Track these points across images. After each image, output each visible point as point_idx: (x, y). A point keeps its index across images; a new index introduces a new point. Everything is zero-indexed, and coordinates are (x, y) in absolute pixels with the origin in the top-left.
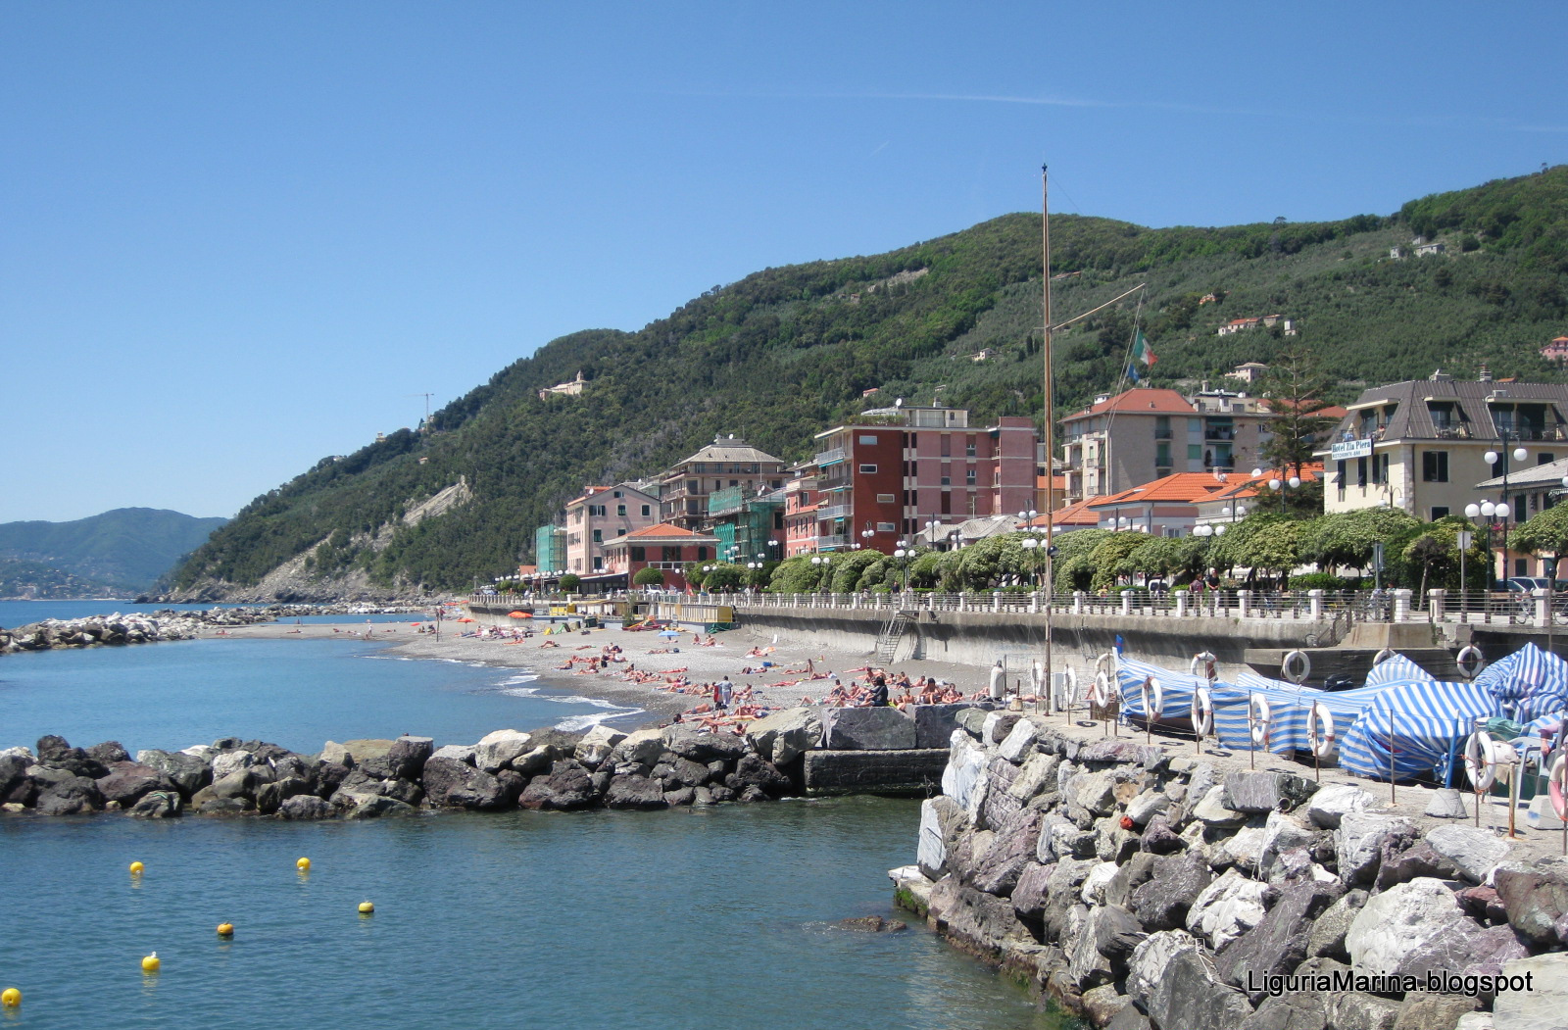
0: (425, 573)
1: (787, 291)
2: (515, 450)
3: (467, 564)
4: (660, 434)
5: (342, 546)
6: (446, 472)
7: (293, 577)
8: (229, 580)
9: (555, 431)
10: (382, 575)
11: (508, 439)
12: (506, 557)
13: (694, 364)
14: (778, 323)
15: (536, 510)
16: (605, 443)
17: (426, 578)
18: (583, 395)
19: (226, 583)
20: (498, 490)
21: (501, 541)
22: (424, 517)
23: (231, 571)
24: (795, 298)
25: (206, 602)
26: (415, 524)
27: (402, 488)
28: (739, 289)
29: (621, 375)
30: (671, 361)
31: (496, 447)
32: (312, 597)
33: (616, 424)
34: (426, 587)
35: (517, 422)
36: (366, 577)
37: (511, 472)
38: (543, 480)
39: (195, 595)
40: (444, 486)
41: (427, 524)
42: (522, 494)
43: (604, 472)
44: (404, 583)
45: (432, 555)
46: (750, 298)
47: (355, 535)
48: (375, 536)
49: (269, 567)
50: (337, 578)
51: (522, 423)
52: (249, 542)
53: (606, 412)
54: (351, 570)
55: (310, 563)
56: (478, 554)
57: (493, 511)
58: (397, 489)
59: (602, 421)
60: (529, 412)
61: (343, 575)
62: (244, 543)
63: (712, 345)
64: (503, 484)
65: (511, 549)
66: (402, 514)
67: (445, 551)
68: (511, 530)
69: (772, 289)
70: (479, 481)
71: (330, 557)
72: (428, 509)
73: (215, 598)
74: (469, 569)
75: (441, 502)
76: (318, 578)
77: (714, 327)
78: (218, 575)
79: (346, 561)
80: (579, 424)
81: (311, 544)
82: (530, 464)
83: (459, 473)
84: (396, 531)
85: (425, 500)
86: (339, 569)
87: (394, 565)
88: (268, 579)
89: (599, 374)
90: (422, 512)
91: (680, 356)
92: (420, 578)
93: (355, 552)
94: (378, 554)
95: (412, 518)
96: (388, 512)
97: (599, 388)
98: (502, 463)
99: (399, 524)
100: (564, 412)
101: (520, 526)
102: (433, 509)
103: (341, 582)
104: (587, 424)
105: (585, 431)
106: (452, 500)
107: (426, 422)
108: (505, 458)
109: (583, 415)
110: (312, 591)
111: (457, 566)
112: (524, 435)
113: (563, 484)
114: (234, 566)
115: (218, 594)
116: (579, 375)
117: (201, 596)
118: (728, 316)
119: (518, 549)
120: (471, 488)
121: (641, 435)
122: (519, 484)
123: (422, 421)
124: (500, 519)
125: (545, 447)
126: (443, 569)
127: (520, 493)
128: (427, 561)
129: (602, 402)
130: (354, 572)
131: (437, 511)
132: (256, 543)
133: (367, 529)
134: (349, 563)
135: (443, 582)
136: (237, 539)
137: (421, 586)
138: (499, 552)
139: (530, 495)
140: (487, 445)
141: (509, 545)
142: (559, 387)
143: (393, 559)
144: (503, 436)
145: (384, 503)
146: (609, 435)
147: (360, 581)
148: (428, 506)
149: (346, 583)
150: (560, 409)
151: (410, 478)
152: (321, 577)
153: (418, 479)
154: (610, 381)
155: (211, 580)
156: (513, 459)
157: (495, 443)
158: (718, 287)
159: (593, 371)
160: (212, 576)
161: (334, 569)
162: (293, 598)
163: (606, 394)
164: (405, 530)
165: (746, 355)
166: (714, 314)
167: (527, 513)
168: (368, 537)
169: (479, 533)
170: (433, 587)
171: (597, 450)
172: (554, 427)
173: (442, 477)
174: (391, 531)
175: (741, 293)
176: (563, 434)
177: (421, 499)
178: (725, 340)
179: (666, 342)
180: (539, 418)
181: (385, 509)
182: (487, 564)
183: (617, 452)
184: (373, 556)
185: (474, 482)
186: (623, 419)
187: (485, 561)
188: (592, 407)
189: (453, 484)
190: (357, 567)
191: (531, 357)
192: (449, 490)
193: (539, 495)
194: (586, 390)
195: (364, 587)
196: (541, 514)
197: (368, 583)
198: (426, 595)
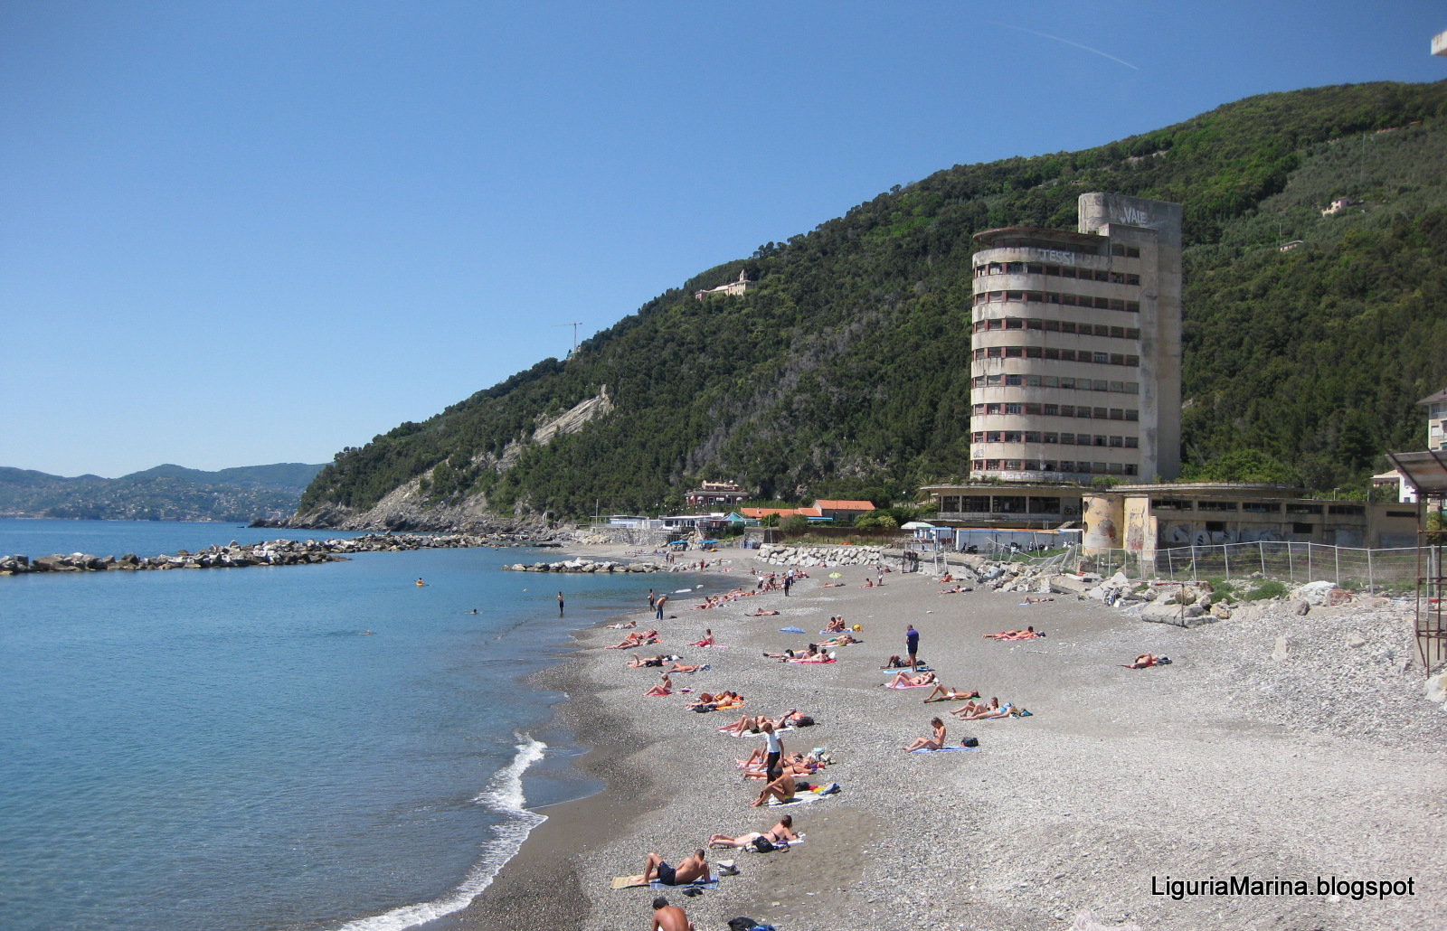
0: (550, 499)
1: (985, 185)
2: (666, 354)
3: (602, 488)
4: (854, 326)
5: (461, 467)
6: (585, 383)
7: (406, 501)
8: (348, 505)
9: (715, 333)
10: (501, 501)
11: (659, 342)
12: (654, 480)
13: (882, 258)
14: (985, 211)
15: (693, 421)
16: (779, 343)
17: (551, 506)
18: (746, 294)
19: (343, 507)
20: (645, 399)
21: (648, 458)
22: (556, 435)
23: (350, 495)
24: (994, 192)
25: (322, 527)
26: (546, 442)
27: (534, 401)
28: (925, 185)
29: (792, 274)
30: (851, 257)
31: (644, 351)
32: (425, 525)
33: (792, 322)
34: (550, 516)
35: (669, 324)
36: (484, 503)
37: (661, 377)
38: (701, 387)
39: (310, 521)
40: (581, 398)
41: (559, 440)
42: (674, 403)
43: (782, 375)
44: (526, 511)
45: (560, 477)
46: (940, 193)
47: (477, 455)
48: (499, 456)
49: (385, 491)
50: (454, 503)
51: (674, 325)
52: (372, 464)
53: (777, 311)
54: (470, 494)
55: (425, 485)
56: (616, 476)
57: (638, 423)
58: (528, 402)
59: (772, 321)
60: (683, 313)
61: (460, 500)
62: (367, 464)
63: (904, 237)
64: (652, 392)
65: (659, 470)
66: (532, 430)
67: (576, 472)
68: (661, 446)
69: (966, 183)
70: (621, 390)
71: (447, 480)
72: (562, 425)
73: (332, 524)
74: (605, 494)
75: (576, 417)
76: (433, 503)
77: (900, 221)
78: (337, 499)
79: (466, 484)
80: (744, 323)
81: (430, 465)
82: (685, 368)
83: (599, 383)
84: (524, 449)
85: (559, 415)
86: (456, 493)
87: (516, 490)
88: (381, 504)
89: (766, 274)
90: (554, 429)
91: (863, 251)
92: (545, 505)
93: (475, 473)
94: (502, 476)
95: (543, 435)
96: (516, 428)
97: (766, 287)
98: (649, 369)
99: (527, 443)
100: (725, 313)
101: (673, 440)
102: (568, 425)
103: (458, 509)
104: (754, 324)
105: (752, 332)
106: (590, 415)
107: (573, 352)
108: (653, 364)
109: (747, 315)
110: (424, 518)
111: (591, 490)
112: (677, 338)
113: (727, 390)
114: (353, 488)
115: (335, 520)
116: (742, 274)
117: (317, 521)
118: (917, 210)
119: (668, 470)
120: (612, 399)
121: (828, 330)
122: (670, 392)
123: (570, 351)
124: (646, 433)
125: (703, 349)
126: (573, 494)
127: (673, 402)
128: (555, 483)
129: (771, 301)
130: (472, 498)
131: (572, 427)
132: (379, 465)
133: (491, 447)
134: (468, 486)
135: (572, 510)
136: (359, 461)
137: (545, 514)
138: (644, 473)
139: (683, 404)
140: (632, 349)
141: (658, 464)
142: (718, 289)
143: (517, 482)
144: (653, 339)
145: (512, 417)
146: (783, 334)
147: (479, 507)
148: (562, 422)
149: (463, 509)
150: (720, 309)
151: (543, 390)
152: (437, 502)
153: (552, 392)
154: (779, 280)
155: (329, 504)
156: (664, 363)
157: (643, 347)
158: (898, 186)
159: (758, 271)
160: (330, 500)
161: (451, 493)
162: (402, 526)
163: (776, 292)
164: (533, 448)
165: (949, 245)
166: (898, 210)
167: (682, 425)
168: (492, 456)
169: (620, 450)
170: (560, 517)
171: (769, 351)
172: (713, 329)
173: (580, 388)
174: (518, 450)
175: (928, 189)
176: (725, 335)
177: (555, 413)
178: (920, 230)
179: (844, 239)
180: (695, 319)
181: (512, 425)
182: (628, 486)
183: (797, 351)
184: (496, 479)
185: (616, 392)
186: (799, 317)
187: (625, 484)
188: (759, 306)
189: (592, 396)
190: (477, 491)
191: (681, 288)
192: (587, 404)
193: (696, 404)
194: (750, 291)
195: (480, 514)
196: (700, 426)
197: (486, 509)
198: (551, 526)
